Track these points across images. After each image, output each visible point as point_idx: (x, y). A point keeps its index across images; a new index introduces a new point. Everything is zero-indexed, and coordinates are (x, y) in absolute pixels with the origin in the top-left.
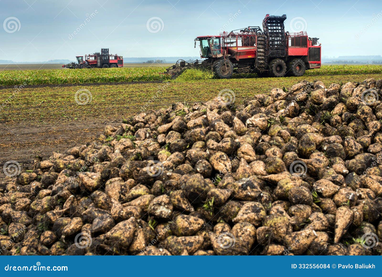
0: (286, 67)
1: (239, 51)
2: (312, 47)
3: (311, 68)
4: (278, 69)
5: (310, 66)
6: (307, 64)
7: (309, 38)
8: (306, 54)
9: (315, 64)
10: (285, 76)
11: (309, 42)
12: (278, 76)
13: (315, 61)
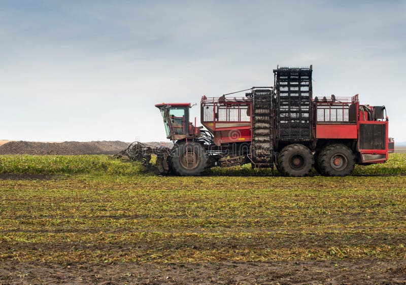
2: (369, 123)
3: (364, 162)
4: (297, 162)
5: (364, 158)
6: (357, 155)
7: (363, 106)
8: (354, 136)
9: (374, 154)
13: (373, 149)
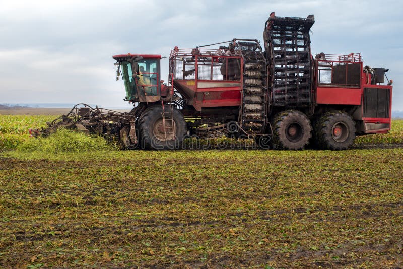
0: (309, 128)
1: (199, 91)
2: (373, 86)
3: (367, 132)
4: (293, 132)
5: (366, 128)
6: (359, 124)
7: (367, 67)
8: (357, 102)
9: (378, 123)
10: (307, 147)
11: (366, 77)
12: (290, 148)
13: (377, 117)
